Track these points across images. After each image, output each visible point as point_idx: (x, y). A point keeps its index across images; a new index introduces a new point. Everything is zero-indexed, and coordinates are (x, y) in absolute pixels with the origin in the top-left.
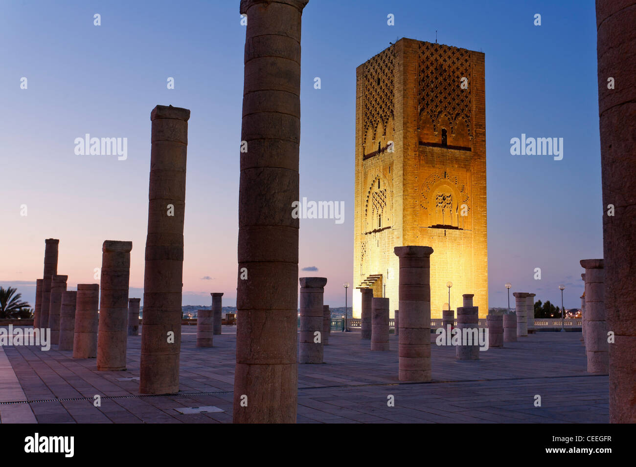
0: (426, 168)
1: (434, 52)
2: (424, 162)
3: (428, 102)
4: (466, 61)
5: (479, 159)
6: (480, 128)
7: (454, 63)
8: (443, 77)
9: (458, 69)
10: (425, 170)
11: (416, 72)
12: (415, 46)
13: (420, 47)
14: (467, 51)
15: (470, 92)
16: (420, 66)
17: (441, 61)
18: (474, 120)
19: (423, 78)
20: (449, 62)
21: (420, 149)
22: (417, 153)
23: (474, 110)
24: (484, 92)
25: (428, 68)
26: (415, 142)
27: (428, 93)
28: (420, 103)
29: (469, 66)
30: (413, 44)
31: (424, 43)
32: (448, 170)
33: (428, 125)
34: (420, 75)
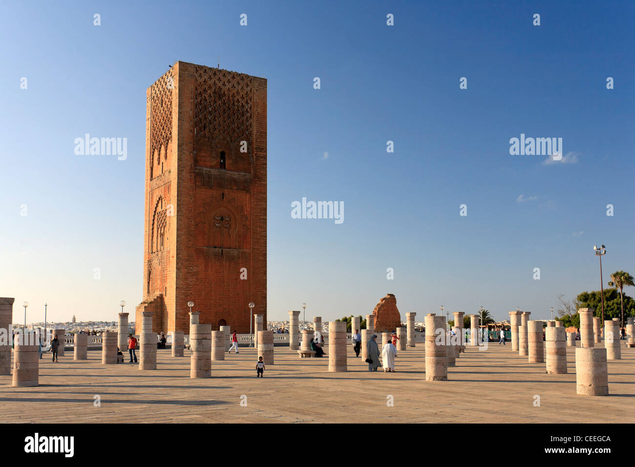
0: (202, 190)
1: (212, 76)
2: (200, 184)
3: (205, 125)
4: (247, 85)
5: (260, 181)
6: (261, 152)
7: (233, 86)
8: (222, 101)
9: (238, 92)
10: (201, 191)
11: (193, 96)
12: (192, 70)
13: (197, 71)
14: (247, 76)
15: (251, 117)
16: (197, 89)
17: (220, 84)
18: (254, 144)
19: (201, 101)
20: (228, 86)
21: (197, 171)
22: (193, 174)
23: (255, 134)
24: (265, 117)
25: (205, 90)
26: (190, 163)
27: (205, 115)
28: (196, 126)
29: (251, 91)
30: (189, 68)
31: (201, 67)
32: (226, 191)
33: (206, 148)
34: (197, 99)
